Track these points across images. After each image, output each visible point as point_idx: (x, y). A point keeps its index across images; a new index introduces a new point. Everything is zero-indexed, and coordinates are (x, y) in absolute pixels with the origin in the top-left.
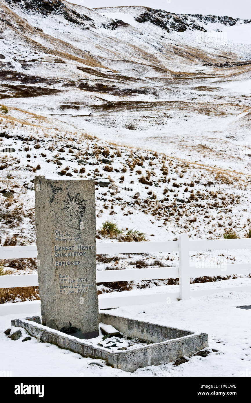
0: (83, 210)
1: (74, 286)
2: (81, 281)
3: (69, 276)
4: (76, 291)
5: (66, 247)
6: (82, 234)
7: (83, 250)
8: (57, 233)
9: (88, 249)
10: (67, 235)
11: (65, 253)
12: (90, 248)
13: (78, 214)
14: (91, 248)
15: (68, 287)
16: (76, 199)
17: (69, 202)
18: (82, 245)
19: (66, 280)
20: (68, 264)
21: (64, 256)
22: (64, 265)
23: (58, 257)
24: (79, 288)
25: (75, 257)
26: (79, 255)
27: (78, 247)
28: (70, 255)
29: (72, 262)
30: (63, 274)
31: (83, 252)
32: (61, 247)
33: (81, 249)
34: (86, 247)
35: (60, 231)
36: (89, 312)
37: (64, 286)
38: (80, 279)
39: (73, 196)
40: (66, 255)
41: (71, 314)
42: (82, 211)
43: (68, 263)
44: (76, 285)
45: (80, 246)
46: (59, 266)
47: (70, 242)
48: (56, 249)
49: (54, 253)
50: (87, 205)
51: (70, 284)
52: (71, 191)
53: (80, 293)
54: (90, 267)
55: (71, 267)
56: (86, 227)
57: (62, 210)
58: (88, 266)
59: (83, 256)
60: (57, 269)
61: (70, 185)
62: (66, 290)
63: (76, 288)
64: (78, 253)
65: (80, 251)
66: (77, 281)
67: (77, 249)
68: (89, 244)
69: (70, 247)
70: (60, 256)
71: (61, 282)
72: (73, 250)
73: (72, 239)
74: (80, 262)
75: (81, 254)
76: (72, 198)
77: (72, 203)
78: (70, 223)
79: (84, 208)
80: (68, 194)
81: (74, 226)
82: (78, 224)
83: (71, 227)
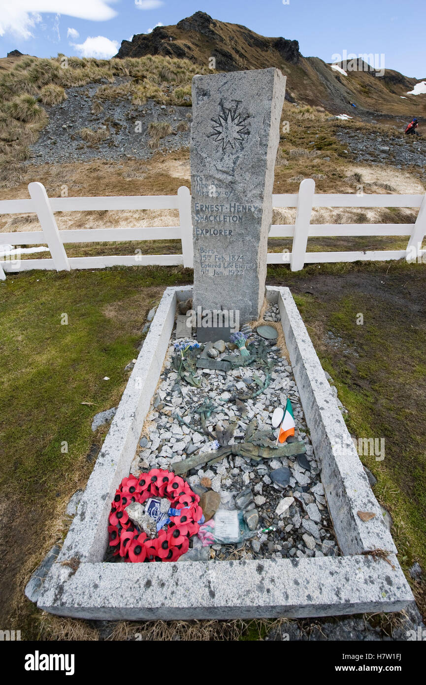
0: (246, 136)
1: (222, 265)
2: (233, 259)
3: (215, 250)
4: (225, 273)
5: (211, 206)
6: (237, 183)
7: (238, 212)
8: (199, 181)
9: (247, 211)
11: (209, 215)
13: (237, 144)
14: (253, 209)
15: (214, 266)
16: (234, 115)
17: (222, 121)
19: (210, 256)
20: (214, 234)
21: (208, 221)
22: (208, 234)
23: (199, 221)
24: (231, 269)
25: (224, 223)
26: (232, 221)
27: (230, 207)
28: (218, 219)
29: (220, 230)
30: (206, 247)
32: (204, 206)
33: (235, 209)
34: (243, 207)
35: (203, 177)
37: (207, 264)
38: (233, 256)
39: (229, 106)
40: (212, 218)
41: (217, 301)
43: (214, 231)
44: (226, 264)
45: (233, 205)
46: (201, 235)
47: (217, 198)
48: (197, 208)
49: (194, 215)
50: (253, 125)
51: (216, 262)
52: (225, 96)
53: (232, 275)
54: (250, 240)
55: (218, 238)
56: (247, 170)
57: (208, 137)
58: (247, 238)
59: (237, 222)
60: (197, 240)
61: (225, 83)
62: (211, 270)
63: (225, 268)
64: (229, 217)
65: (234, 213)
66: (229, 259)
67: (228, 210)
68: (249, 202)
69: (217, 207)
70: (202, 219)
71: (203, 258)
72: (222, 211)
73: (220, 192)
74: (233, 232)
75: (234, 219)
76: (227, 112)
77: (227, 123)
78: (219, 163)
79: (248, 133)
80: (221, 104)
81: (224, 169)
82: (233, 165)
83: (221, 171)
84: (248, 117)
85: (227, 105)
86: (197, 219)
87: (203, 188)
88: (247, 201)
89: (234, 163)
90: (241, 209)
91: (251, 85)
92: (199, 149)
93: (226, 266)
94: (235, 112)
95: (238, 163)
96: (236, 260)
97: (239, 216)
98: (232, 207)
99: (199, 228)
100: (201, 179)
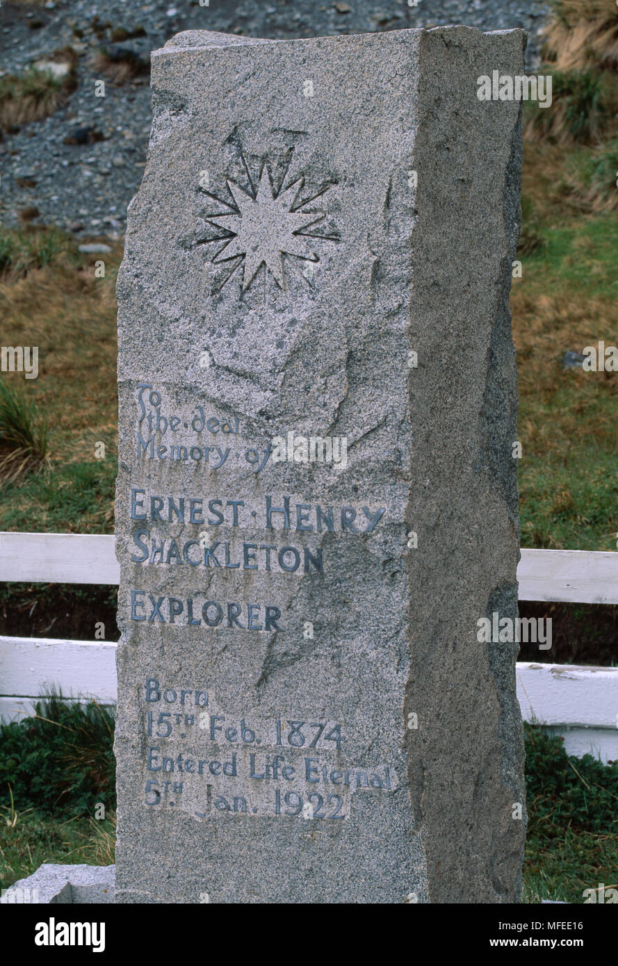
0: (327, 247)
1: (243, 766)
2: (296, 738)
3: (212, 694)
4: (257, 803)
5: (193, 502)
7: (301, 531)
8: (147, 405)
9: (337, 527)
10: (198, 425)
11: (184, 540)
12: (346, 523)
13: (297, 275)
14: (361, 524)
15: (206, 768)
16: (283, 176)
17: (239, 196)
19: (190, 720)
20: (207, 620)
21: (180, 563)
22: (181, 621)
23: (146, 563)
24: (285, 786)
26: (275, 568)
27: (270, 509)
28: (221, 558)
29: (230, 606)
30: (172, 677)
31: (300, 549)
32: (166, 502)
33: (287, 522)
34: (319, 509)
35: (162, 390)
37: (172, 754)
38: (294, 727)
39: (264, 148)
40: (196, 554)
42: (317, 259)
43: (206, 607)
44: (261, 759)
45: (278, 503)
47: (215, 472)
48: (139, 511)
49: (127, 538)
50: (351, 213)
51: (216, 749)
52: (250, 117)
53: (292, 817)
54: (364, 655)
55: (225, 640)
57: (187, 248)
58: (352, 644)
59: (301, 573)
60: (134, 642)
61: (249, 76)
62: (192, 784)
63: (259, 779)
64: (268, 551)
65: (285, 535)
66: (274, 736)
67: (263, 524)
68: (344, 494)
69: (217, 508)
70: (158, 556)
71: (155, 728)
72: (236, 523)
73: (228, 450)
74: (284, 615)
75: (286, 559)
76: (257, 165)
77: (256, 203)
78: (223, 341)
79: (335, 237)
80: (236, 140)
81: (240, 365)
82: (272, 350)
83: (227, 369)
84: (333, 183)
85: (257, 144)
86: (140, 554)
87: (162, 433)
88: (332, 489)
90: (313, 521)
91: (341, 81)
92: (151, 288)
93: (260, 771)
94: (284, 164)
96: (306, 745)
97: (307, 551)
98: (277, 510)
99: (144, 593)
100: (155, 398)
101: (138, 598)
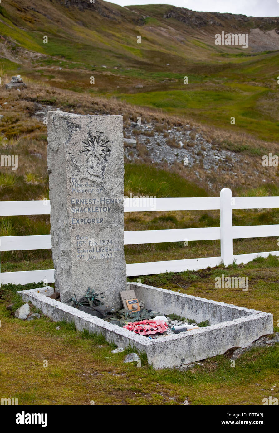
0: (108, 153)
1: (95, 250)
2: (104, 243)
3: (89, 237)
4: (98, 257)
5: (85, 200)
6: (106, 183)
7: (107, 204)
8: (74, 182)
9: (114, 203)
10: (87, 185)
11: (84, 208)
13: (102, 158)
14: (118, 202)
16: (98, 140)
17: (91, 143)
18: (106, 198)
19: (85, 242)
20: (88, 222)
21: (83, 212)
22: (83, 223)
23: (75, 213)
24: (102, 253)
26: (102, 211)
27: (101, 200)
28: (91, 210)
30: (82, 234)
31: (107, 207)
32: (80, 201)
33: (105, 203)
34: (111, 200)
35: (78, 179)
36: (115, 282)
37: (82, 249)
38: (104, 241)
39: (95, 135)
40: (86, 210)
42: (106, 155)
43: (88, 220)
44: (98, 248)
45: (103, 199)
46: (77, 224)
47: (90, 194)
48: (73, 203)
49: (71, 208)
50: (113, 147)
51: (90, 247)
52: (92, 129)
53: (104, 259)
54: (116, 226)
55: (92, 226)
56: (112, 175)
57: (81, 153)
58: (114, 225)
59: (107, 212)
60: (73, 228)
61: (91, 122)
62: (86, 255)
63: (98, 252)
64: (101, 208)
65: (104, 205)
66: (100, 243)
67: (100, 203)
68: (115, 197)
69: (91, 201)
70: (77, 211)
71: (79, 245)
72: (94, 204)
73: (93, 190)
74: (104, 220)
75: (104, 209)
76: (94, 138)
77: (94, 145)
78: (90, 169)
79: (110, 151)
80: (89, 133)
81: (95, 174)
82: (102, 171)
83: (93, 175)
84: (108, 142)
85: (93, 134)
86: (73, 211)
87: (78, 187)
89: (103, 170)
90: (110, 202)
91: (109, 124)
92: (74, 160)
93: (98, 250)
94: (99, 138)
95: (106, 170)
96: (106, 245)
97: (108, 207)
98: (102, 200)
99: (75, 219)
100: (76, 181)
101: (74, 220)
